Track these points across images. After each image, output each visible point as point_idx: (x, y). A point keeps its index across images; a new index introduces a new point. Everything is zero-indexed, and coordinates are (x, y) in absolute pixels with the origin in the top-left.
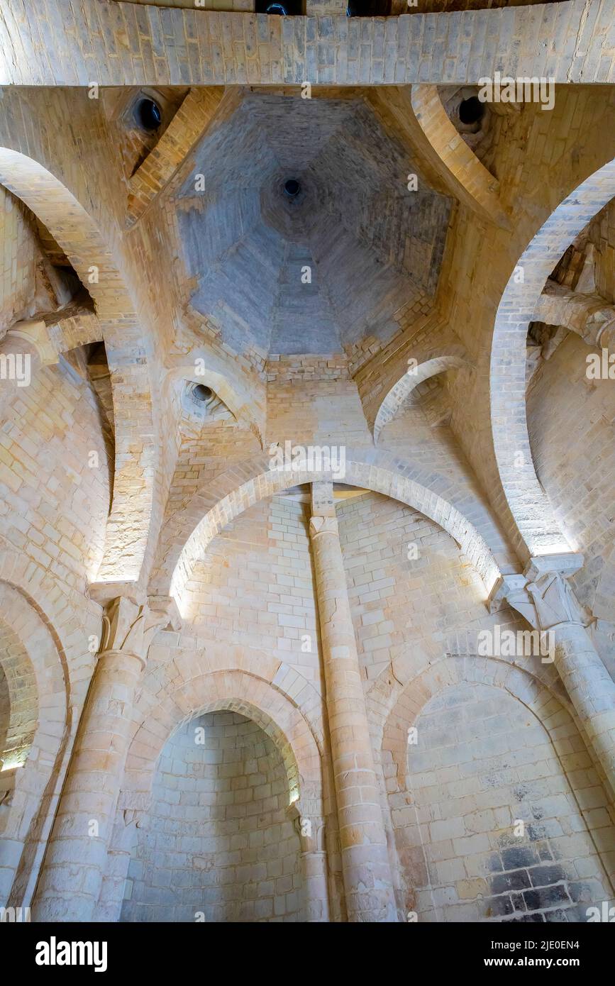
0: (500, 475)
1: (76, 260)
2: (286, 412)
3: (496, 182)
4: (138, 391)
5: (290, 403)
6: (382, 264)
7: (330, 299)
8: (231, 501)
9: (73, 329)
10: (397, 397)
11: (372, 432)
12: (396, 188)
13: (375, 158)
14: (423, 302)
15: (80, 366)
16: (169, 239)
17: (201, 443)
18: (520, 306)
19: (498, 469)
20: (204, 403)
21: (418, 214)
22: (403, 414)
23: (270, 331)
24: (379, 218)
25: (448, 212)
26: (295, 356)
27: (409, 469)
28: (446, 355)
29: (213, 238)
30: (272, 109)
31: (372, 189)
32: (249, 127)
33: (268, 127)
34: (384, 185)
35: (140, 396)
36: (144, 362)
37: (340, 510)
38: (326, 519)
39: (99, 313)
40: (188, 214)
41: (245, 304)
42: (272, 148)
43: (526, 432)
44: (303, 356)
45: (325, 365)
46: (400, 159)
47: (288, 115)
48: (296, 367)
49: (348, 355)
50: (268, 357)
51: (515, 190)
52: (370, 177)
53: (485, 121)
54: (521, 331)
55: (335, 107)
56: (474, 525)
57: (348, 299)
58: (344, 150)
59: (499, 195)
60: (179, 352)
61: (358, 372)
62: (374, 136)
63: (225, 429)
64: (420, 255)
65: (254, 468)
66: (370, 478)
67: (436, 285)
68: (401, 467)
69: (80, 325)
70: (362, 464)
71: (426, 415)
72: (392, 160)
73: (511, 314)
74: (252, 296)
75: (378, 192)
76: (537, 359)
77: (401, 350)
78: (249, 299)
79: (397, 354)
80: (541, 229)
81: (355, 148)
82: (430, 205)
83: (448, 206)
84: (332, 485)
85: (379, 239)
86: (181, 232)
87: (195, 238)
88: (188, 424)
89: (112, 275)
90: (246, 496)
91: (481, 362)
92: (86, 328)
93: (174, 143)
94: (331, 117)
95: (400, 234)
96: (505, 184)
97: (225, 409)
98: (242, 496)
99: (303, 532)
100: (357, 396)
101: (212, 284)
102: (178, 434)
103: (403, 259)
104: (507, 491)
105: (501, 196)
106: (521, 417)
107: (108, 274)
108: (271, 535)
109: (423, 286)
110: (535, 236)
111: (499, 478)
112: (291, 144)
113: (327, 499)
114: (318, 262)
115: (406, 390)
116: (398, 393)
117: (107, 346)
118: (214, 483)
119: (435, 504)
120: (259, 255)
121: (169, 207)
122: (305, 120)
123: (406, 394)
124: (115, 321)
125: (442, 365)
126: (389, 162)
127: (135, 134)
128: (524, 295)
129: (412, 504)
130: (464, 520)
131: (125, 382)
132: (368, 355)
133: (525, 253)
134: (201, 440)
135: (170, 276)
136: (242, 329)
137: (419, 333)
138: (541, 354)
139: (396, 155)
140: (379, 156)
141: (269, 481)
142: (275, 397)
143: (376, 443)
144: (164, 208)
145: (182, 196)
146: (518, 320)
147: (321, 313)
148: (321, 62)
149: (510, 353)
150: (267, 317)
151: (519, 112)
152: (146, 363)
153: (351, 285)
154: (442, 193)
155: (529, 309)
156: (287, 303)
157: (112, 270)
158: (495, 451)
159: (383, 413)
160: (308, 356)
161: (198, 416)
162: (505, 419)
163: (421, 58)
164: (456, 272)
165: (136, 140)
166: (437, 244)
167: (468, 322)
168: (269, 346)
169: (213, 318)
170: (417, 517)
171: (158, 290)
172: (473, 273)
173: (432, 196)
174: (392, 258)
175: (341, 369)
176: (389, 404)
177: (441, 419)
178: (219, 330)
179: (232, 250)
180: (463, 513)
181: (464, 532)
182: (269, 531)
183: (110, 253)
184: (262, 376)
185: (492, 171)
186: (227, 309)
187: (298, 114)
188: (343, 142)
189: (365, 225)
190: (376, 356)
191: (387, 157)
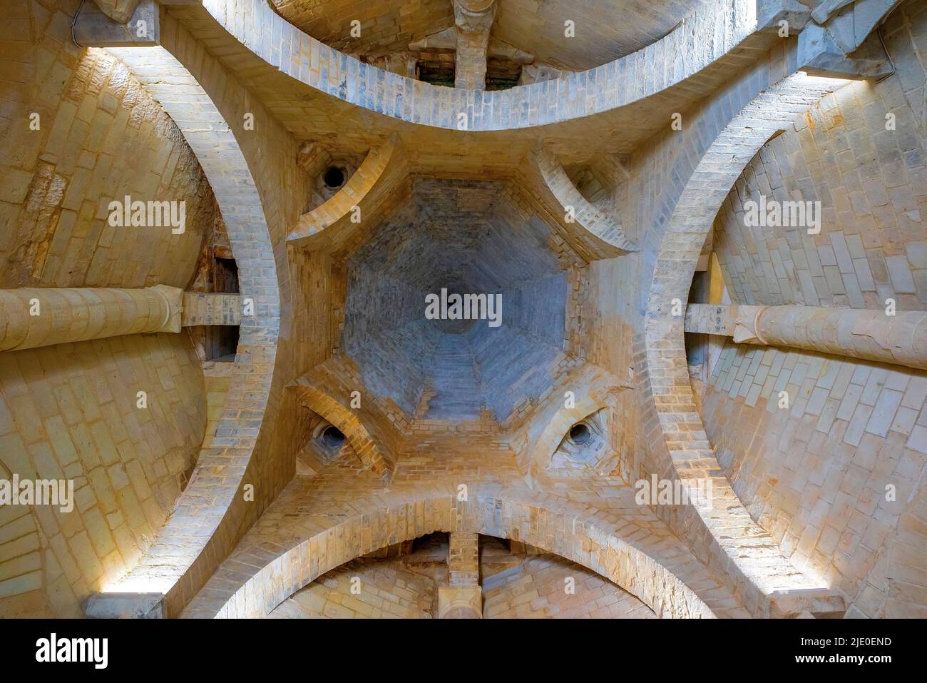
0: (655, 92)
1: (393, 538)
2: (607, 348)
3: (371, 151)
4: (528, 518)
5: (601, 340)
6: (489, 230)
7: (525, 279)
8: (681, 449)
9: (460, 560)
10: (595, 220)
11: (628, 252)
12: (423, 222)
13: (398, 244)
14: (511, 193)
15: (506, 562)
16: (438, 432)
17: (623, 456)
18: (466, 107)
19: (647, 97)
20: (593, 436)
21: (437, 204)
22: (618, 211)
23: (545, 344)
24: (454, 234)
25: (424, 179)
26: (567, 323)
27: (665, 210)
28: (539, 171)
29: (459, 386)
30: (360, 330)
31: (432, 241)
32: (376, 345)
33: (381, 330)
34: (425, 232)
35: (533, 518)
36: (500, 502)
37: (739, 298)
38: (738, 321)
39: (450, 530)
40: (431, 408)
41: (517, 366)
42: (404, 324)
43: (606, 66)
44: (567, 315)
45: (576, 293)
46: (391, 225)
47: (367, 317)
48: (575, 324)
49: (569, 267)
50: (564, 352)
51: (366, 136)
52: (420, 244)
53: (339, 165)
54: (492, 98)
55: (357, 279)
56: (730, 119)
57: (521, 262)
58: (401, 267)
59: (379, 146)
60: (524, 452)
61: (582, 258)
62: (377, 247)
63: (615, 423)
64: (470, 199)
65: (648, 407)
66: (678, 260)
67: (491, 182)
68: (662, 220)
69: (459, 551)
70: (655, 270)
71: (619, 184)
72: (395, 230)
73: (474, 115)
74: (513, 357)
75: (433, 236)
76: (536, 68)
77: (551, 215)
78: (515, 360)
79: (556, 219)
80: (376, 110)
81: (396, 259)
82: (426, 194)
83: (420, 180)
84: (694, 307)
85: (470, 233)
86: (440, 418)
87: (452, 405)
88: (603, 463)
89: (410, 510)
90: (682, 426)
91: (531, 136)
92: (463, 546)
93: (345, 423)
94: (369, 281)
95: (460, 217)
96: (369, 143)
97: (598, 415)
98: (679, 431)
99: (759, 353)
100: (601, 262)
101: (494, 395)
102: (608, 479)
103: (480, 212)
104: (676, 80)
105: (378, 144)
106: (588, 77)
107: (409, 514)
108: (751, 401)
109: (497, 193)
110: (384, 113)
111: (660, 93)
112: (400, 309)
113: (714, 315)
114: (500, 287)
115: (588, 209)
116: (590, 219)
117: (483, 532)
118: (657, 461)
119: (709, 175)
120: (487, 342)
121: (414, 427)
122: (372, 301)
123: (594, 210)
124: (459, 517)
125: (555, 172)
126: (398, 232)
127: (341, 451)
128: (453, 106)
129: (718, 203)
130: (723, 134)
131: (518, 527)
132: (565, 247)
133: (404, 118)
134: (620, 454)
135: (464, 441)
136: (534, 375)
137: (534, 197)
138: (531, 64)
139: (388, 229)
140: (396, 241)
141: (668, 391)
142: (595, 355)
143: (638, 249)
144: (414, 431)
145: (414, 411)
146: (480, 106)
147: (535, 289)
148: (267, 315)
149: (516, 106)
150: (532, 345)
151: (315, 143)
152: (500, 501)
153: (511, 259)
154: (412, 186)
155: (470, 95)
156: (526, 322)
157: (405, 511)
158: (625, 104)
159: (611, 237)
160: (566, 311)
161: (601, 447)
162: (588, 97)
163: (255, 241)
164: (466, 168)
165: (346, 450)
166: (454, 185)
167: (501, 153)
168: (556, 349)
169: (517, 403)
170: (744, 193)
171: (460, 460)
172: (456, 155)
173: (418, 194)
174: (482, 222)
175: (581, 275)
176: (602, 230)
177: (620, 167)
178: (528, 400)
179: (477, 367)
180: (715, 137)
181: (748, 130)
182: (746, 403)
183: (386, 509)
184: (580, 362)
185: (366, 154)
186: (515, 386)
187: (365, 308)
188: (393, 268)
189: (463, 246)
190: (564, 239)
191: (393, 235)
